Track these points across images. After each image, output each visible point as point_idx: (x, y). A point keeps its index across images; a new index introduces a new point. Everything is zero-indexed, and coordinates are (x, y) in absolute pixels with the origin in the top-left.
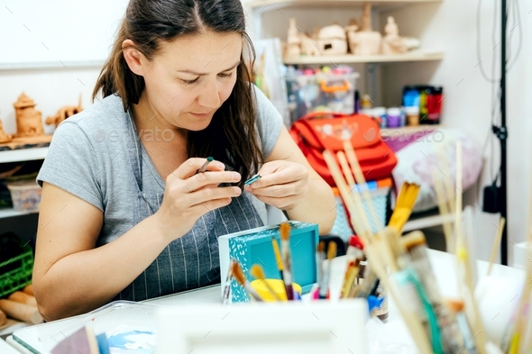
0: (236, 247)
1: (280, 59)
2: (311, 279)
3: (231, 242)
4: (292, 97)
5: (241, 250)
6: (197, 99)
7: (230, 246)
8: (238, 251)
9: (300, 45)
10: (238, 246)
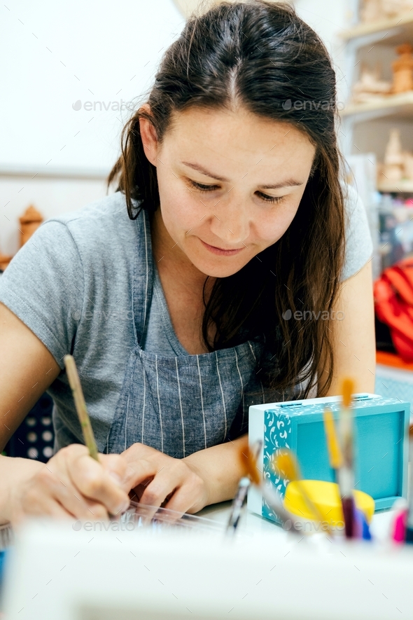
0: (275, 424)
1: (373, 183)
2: (393, 491)
3: (268, 417)
4: (386, 237)
5: (282, 430)
6: (210, 220)
7: (266, 422)
8: (277, 431)
9: (402, 167)
10: (279, 424)
